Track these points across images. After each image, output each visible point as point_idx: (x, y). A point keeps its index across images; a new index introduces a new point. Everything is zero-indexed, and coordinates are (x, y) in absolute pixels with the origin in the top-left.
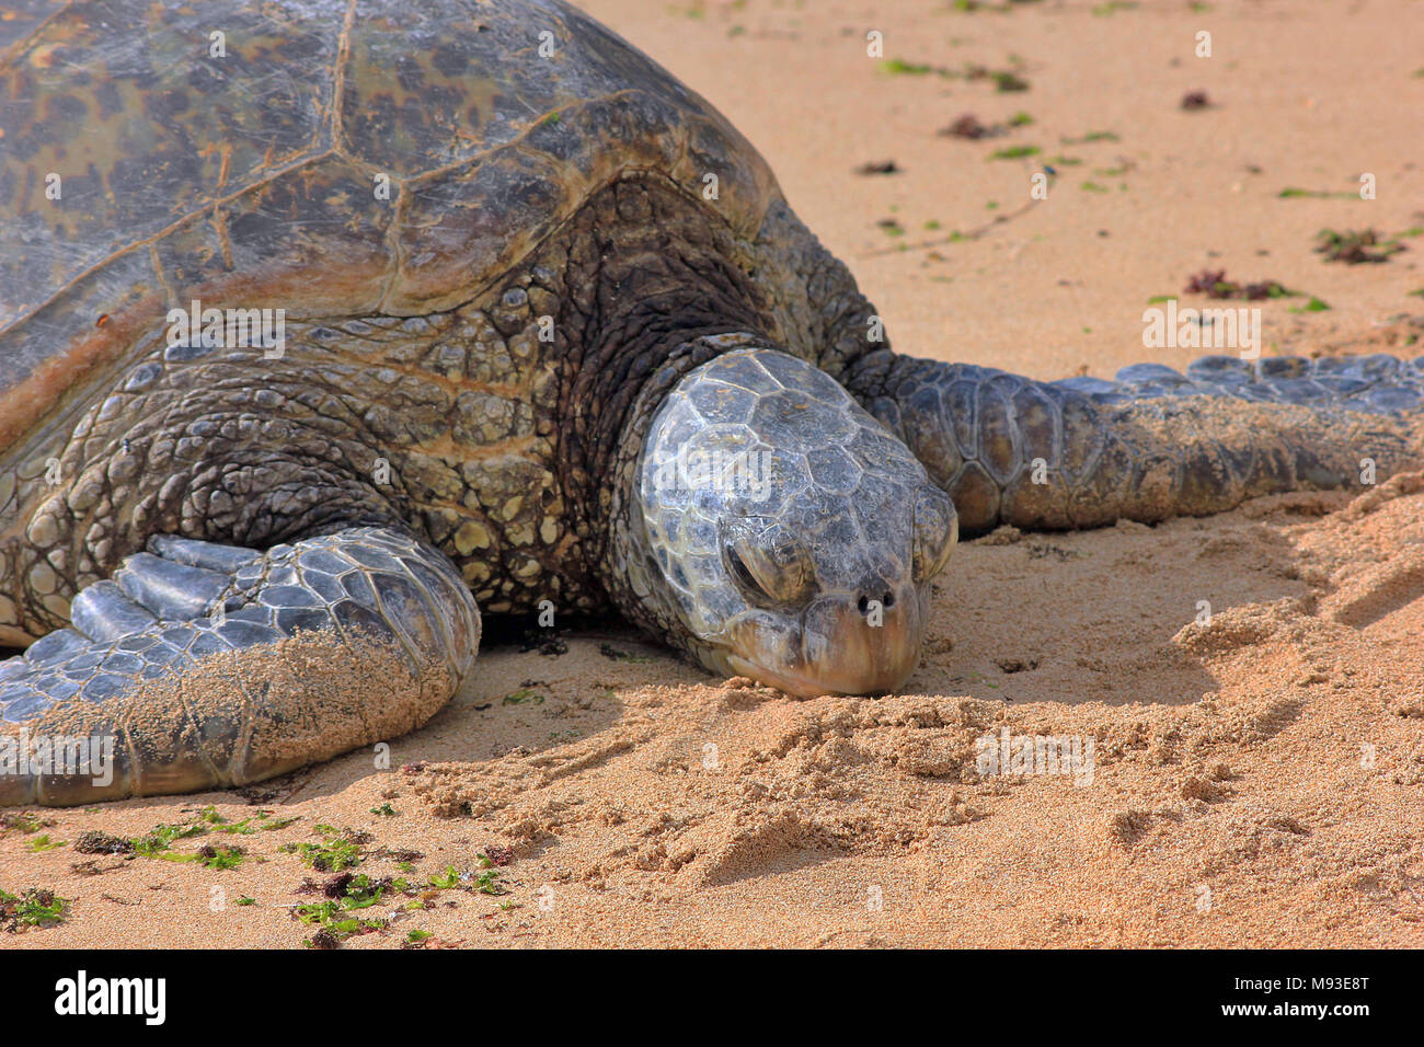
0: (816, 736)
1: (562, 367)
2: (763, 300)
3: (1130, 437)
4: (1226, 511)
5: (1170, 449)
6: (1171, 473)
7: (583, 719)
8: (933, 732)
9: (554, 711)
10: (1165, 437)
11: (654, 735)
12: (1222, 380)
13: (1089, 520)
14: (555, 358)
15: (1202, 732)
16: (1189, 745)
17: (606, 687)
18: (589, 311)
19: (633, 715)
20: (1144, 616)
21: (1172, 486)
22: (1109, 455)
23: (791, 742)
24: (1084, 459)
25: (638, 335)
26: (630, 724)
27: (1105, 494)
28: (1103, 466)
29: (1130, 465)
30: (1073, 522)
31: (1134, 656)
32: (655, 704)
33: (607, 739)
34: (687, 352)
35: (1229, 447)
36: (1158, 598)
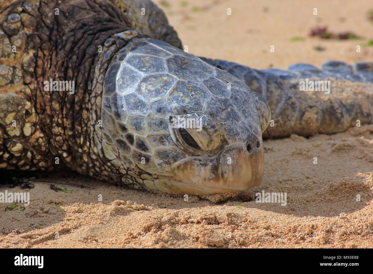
0: (160, 227)
1: (37, 53)
2: (131, 24)
3: (298, 96)
4: (341, 132)
5: (316, 102)
6: (317, 113)
7: (45, 218)
8: (214, 226)
9: (30, 214)
10: (314, 97)
11: (80, 225)
12: (338, 72)
13: (277, 134)
14: (34, 48)
15: (343, 229)
16: (337, 235)
17: (55, 203)
18: (51, 26)
19: (70, 216)
20: (308, 178)
21: (317, 120)
22: (288, 104)
23: (147, 229)
24: (276, 105)
25: (82, 37)
26: (68, 220)
27: (285, 123)
28: (285, 110)
29: (298, 109)
30: (270, 135)
31: (305, 196)
32: (80, 211)
33: (58, 227)
34: (114, 43)
35: (344, 102)
36: (313, 170)
